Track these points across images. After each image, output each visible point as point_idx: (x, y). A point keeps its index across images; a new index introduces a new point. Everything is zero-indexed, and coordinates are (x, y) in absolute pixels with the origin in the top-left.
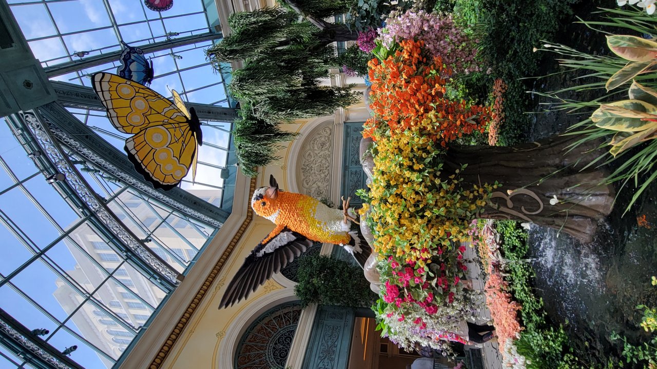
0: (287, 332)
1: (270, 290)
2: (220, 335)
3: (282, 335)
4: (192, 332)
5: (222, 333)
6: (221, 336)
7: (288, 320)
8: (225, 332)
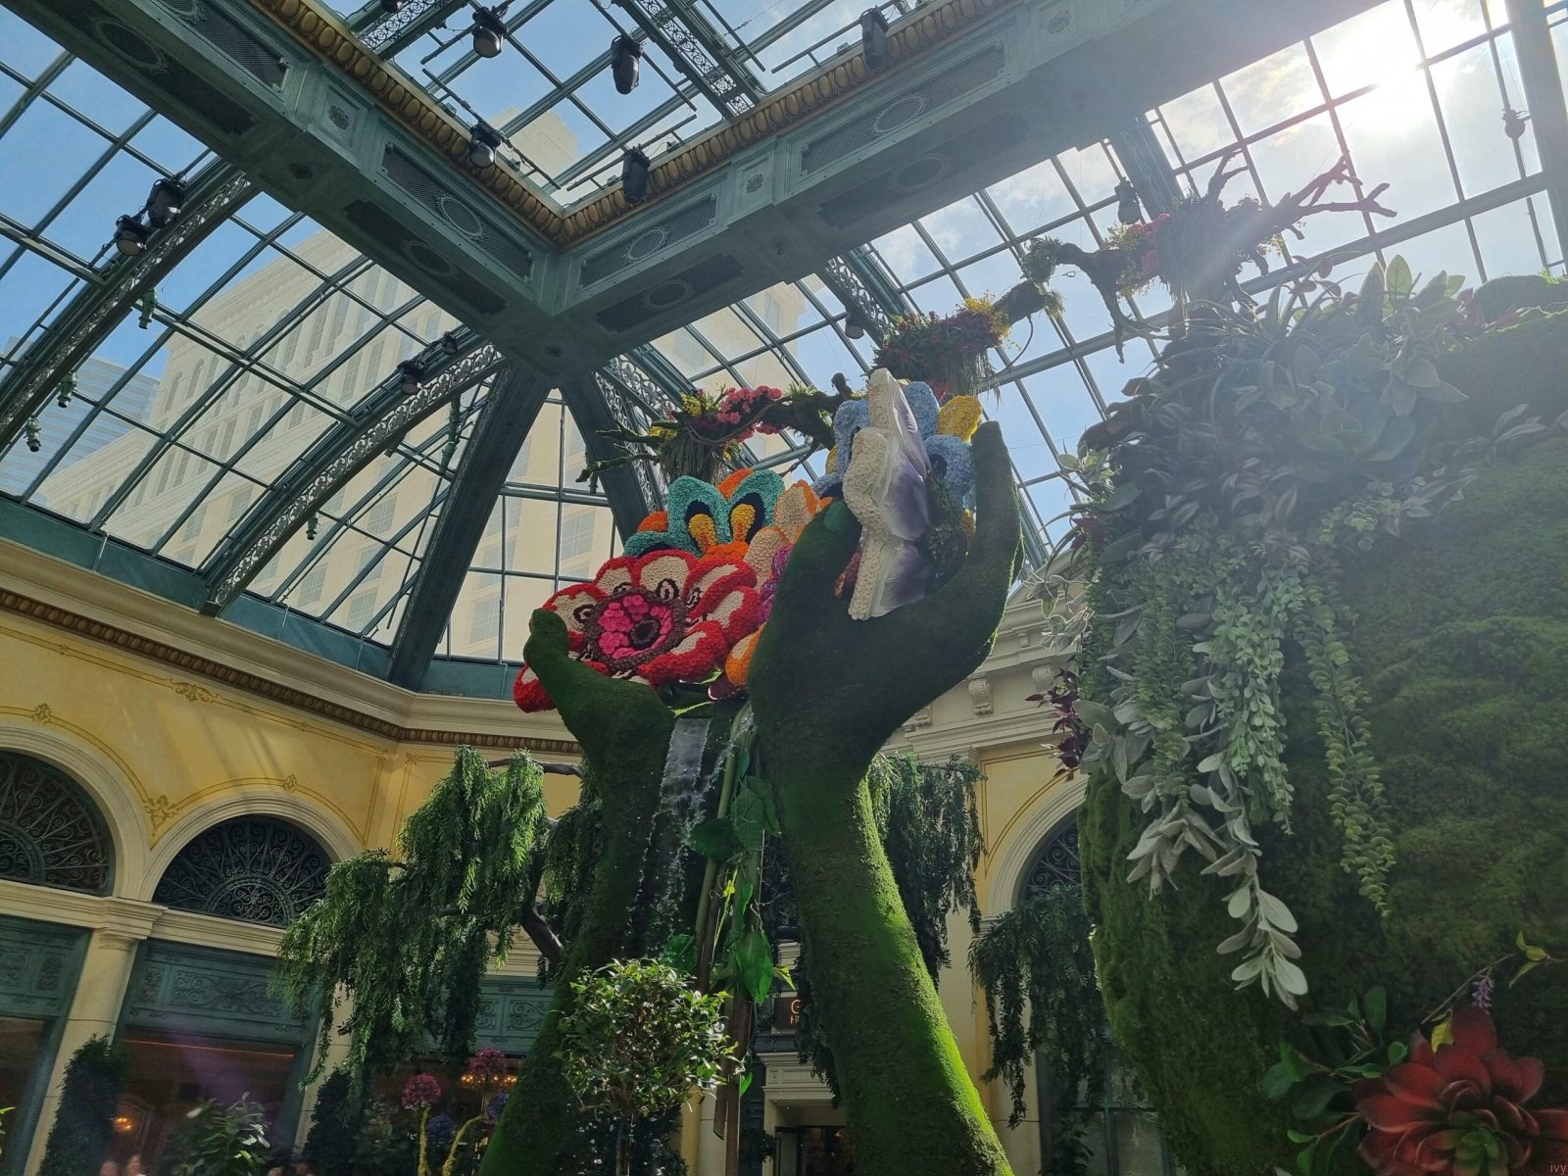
0: (27, 861)
1: (152, 811)
2: (42, 713)
3: (20, 849)
4: (63, 650)
5: (45, 717)
6: (38, 715)
7: (61, 859)
8: (49, 721)
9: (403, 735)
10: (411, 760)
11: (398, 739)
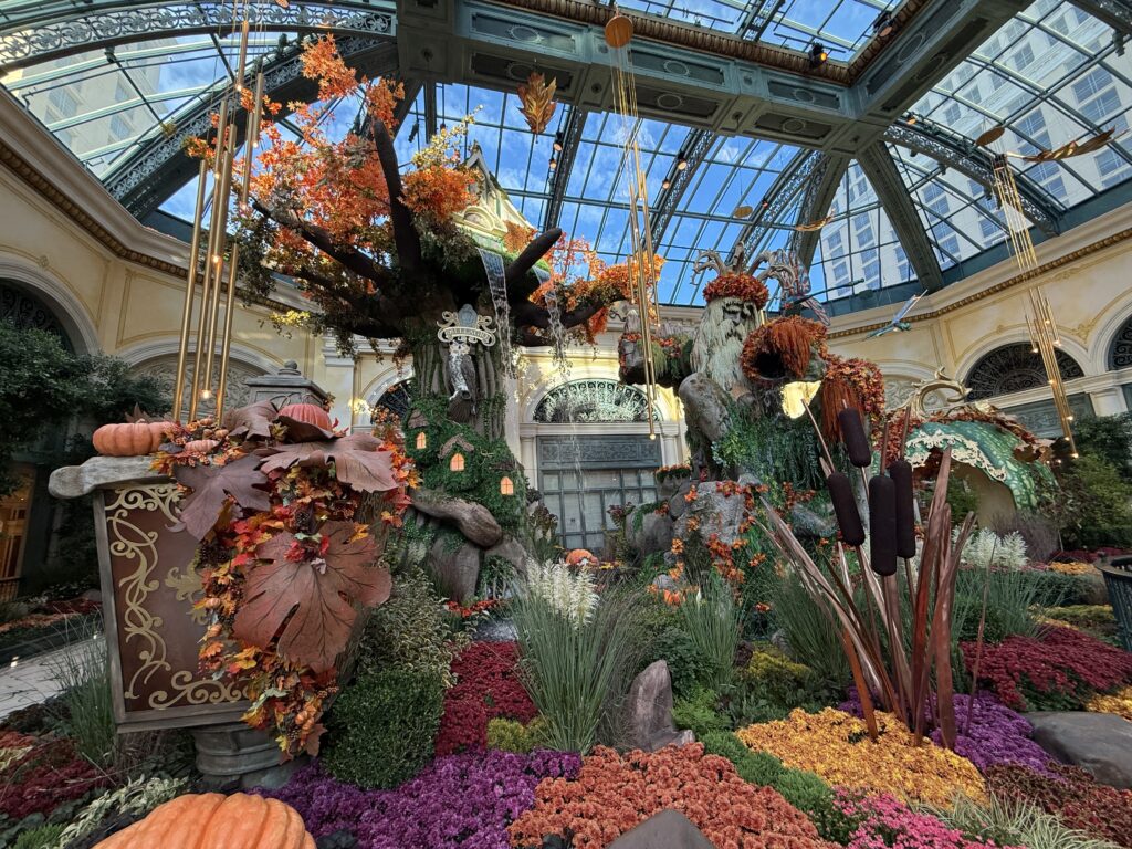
9: (126, 254)
10: (130, 274)
11: (119, 255)
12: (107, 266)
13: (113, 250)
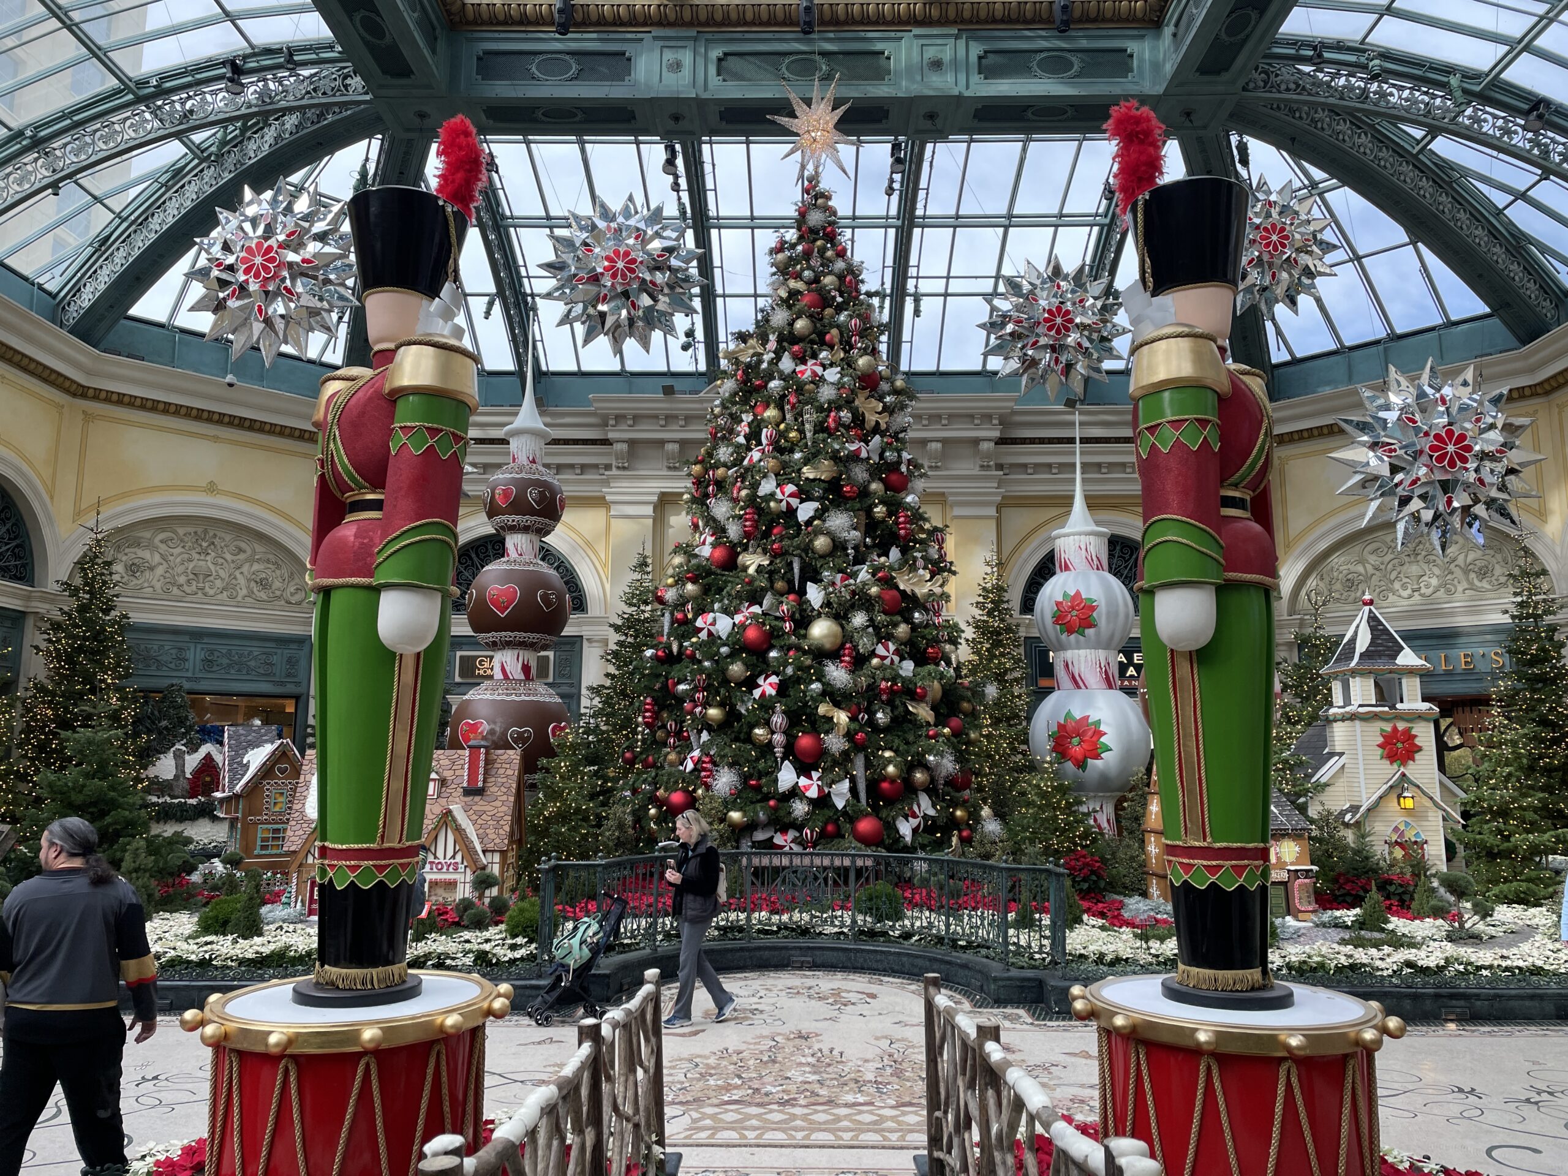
9: (80, 392)
10: (88, 417)
11: (74, 395)
12: (61, 414)
13: (67, 391)
